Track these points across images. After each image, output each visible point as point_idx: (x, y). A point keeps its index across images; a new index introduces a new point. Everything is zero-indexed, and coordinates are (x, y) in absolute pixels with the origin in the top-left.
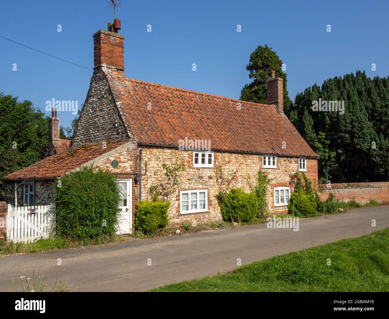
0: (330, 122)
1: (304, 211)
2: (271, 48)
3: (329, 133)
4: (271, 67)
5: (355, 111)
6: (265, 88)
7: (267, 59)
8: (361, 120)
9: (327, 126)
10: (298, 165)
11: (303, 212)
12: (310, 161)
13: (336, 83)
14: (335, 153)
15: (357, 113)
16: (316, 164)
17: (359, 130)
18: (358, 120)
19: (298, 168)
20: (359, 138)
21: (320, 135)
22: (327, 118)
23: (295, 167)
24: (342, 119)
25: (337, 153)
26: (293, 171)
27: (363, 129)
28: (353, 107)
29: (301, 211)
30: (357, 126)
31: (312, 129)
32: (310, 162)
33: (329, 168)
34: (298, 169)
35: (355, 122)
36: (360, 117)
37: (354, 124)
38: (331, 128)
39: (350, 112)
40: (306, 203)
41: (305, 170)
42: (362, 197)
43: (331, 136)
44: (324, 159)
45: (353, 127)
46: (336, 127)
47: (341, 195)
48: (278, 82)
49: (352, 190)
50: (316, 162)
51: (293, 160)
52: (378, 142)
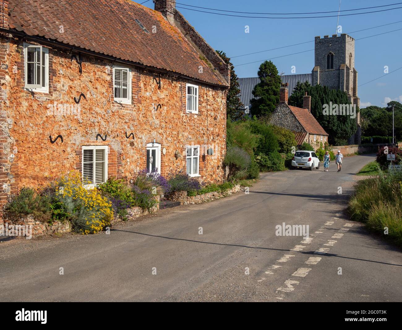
52: (341, 127)
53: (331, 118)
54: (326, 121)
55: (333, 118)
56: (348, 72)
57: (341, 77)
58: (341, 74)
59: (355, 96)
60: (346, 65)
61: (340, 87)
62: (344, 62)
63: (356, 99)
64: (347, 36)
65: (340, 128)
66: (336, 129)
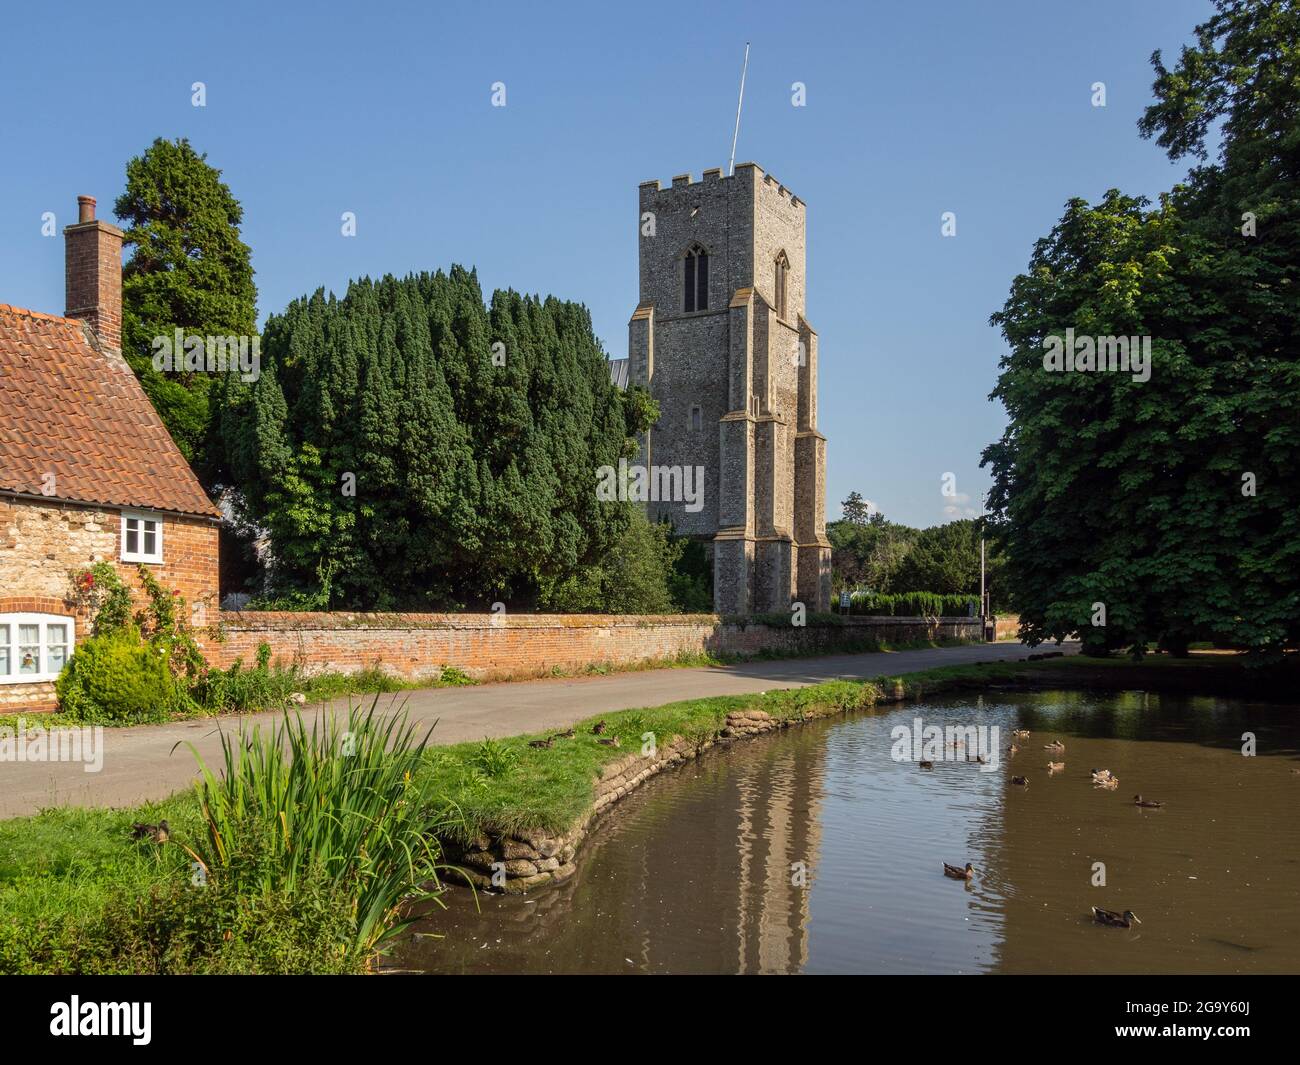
0: (337, 412)
1: (114, 702)
2: (205, 155)
3: (334, 450)
4: (194, 216)
5: (413, 383)
6: (166, 284)
7: (182, 186)
8: (429, 413)
9: (327, 427)
10: (119, 538)
11: (110, 706)
12: (178, 530)
13: (387, 294)
14: (351, 516)
15: (416, 392)
16: (210, 543)
17: (421, 445)
18: (419, 413)
19: (118, 549)
20: (424, 472)
21: (307, 453)
22: (327, 398)
23: (102, 543)
24: (370, 407)
25: (359, 515)
26: (92, 558)
27: (433, 445)
28: (407, 370)
29: (103, 704)
30: (417, 434)
31: (283, 431)
32: (181, 533)
33: (336, 563)
34: (119, 553)
35: (412, 418)
36: (426, 404)
37: (408, 425)
38: (339, 433)
39: (397, 386)
40: (122, 674)
41: (157, 558)
42: (413, 660)
43: (338, 459)
44: (319, 533)
45: (404, 435)
46: (355, 429)
47: (327, 650)
48: (97, 237)
49: (373, 635)
50: (212, 534)
51: (88, 517)
52: (476, 489)
53: (409, 434)
54: (384, 449)
55: (425, 433)
56: (762, 319)
57: (732, 342)
58: (735, 326)
59: (805, 425)
60: (756, 293)
61: (732, 380)
62: (747, 280)
63: (808, 438)
64: (758, 175)
65: (469, 494)
66: (445, 504)
